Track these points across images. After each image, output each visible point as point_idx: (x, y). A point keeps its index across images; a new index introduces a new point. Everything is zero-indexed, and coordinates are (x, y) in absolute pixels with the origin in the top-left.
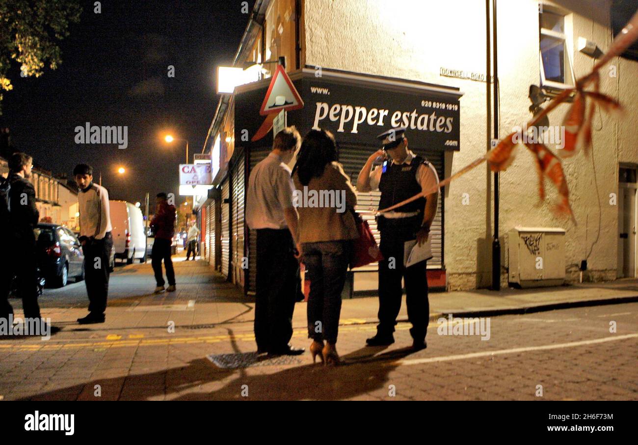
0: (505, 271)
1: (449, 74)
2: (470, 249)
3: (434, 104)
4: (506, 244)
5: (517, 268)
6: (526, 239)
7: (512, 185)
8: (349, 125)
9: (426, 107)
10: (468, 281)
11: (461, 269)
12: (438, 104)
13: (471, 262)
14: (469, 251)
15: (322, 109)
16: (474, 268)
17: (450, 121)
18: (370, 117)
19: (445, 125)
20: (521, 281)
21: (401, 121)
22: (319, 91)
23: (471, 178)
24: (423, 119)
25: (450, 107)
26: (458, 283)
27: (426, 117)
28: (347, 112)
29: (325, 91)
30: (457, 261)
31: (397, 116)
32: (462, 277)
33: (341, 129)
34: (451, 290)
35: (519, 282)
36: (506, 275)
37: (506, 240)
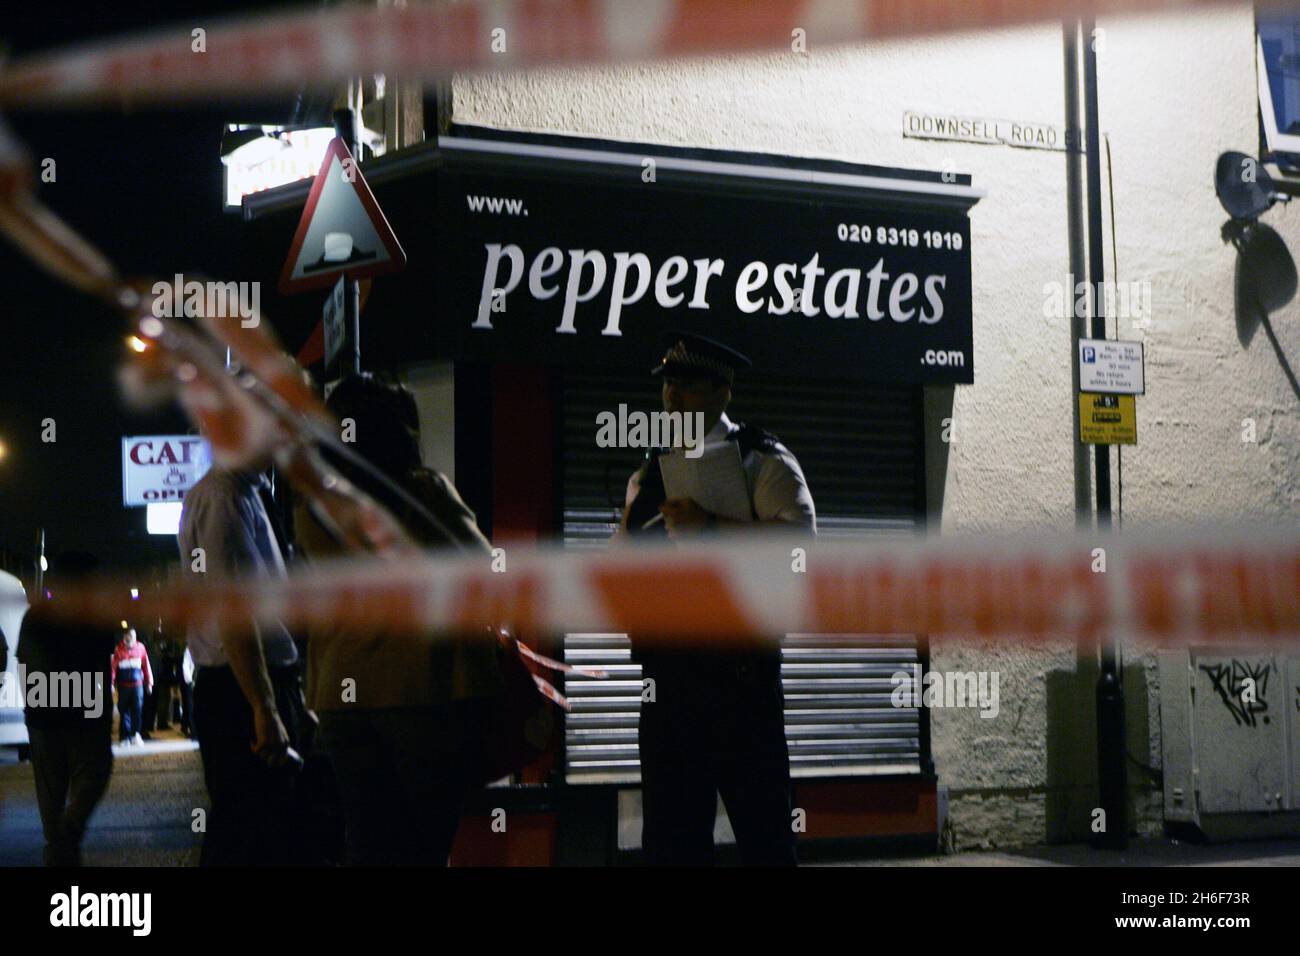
0: (1153, 783)
1: (935, 133)
2: (1020, 709)
3: (881, 232)
4: (1152, 691)
5: (1191, 772)
6: (1215, 673)
7: (1166, 491)
8: (593, 312)
9: (854, 243)
10: (1018, 818)
11: (993, 778)
12: (893, 231)
13: (1028, 753)
14: (1016, 716)
15: (505, 264)
16: (1036, 773)
17: (937, 285)
18: (663, 282)
19: (919, 301)
20: (1204, 815)
21: (769, 291)
22: (495, 206)
23: (1019, 470)
24: (844, 283)
25: (936, 239)
26: (983, 824)
27: (854, 275)
28: (588, 270)
29: (515, 207)
30: (975, 748)
31: (754, 276)
32: (997, 804)
33: (567, 325)
34: (957, 846)
35: (1198, 822)
36: (1157, 795)
37: (1149, 677)
